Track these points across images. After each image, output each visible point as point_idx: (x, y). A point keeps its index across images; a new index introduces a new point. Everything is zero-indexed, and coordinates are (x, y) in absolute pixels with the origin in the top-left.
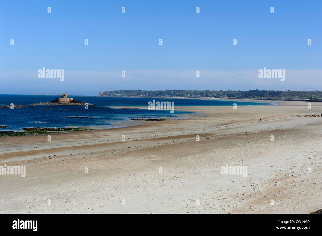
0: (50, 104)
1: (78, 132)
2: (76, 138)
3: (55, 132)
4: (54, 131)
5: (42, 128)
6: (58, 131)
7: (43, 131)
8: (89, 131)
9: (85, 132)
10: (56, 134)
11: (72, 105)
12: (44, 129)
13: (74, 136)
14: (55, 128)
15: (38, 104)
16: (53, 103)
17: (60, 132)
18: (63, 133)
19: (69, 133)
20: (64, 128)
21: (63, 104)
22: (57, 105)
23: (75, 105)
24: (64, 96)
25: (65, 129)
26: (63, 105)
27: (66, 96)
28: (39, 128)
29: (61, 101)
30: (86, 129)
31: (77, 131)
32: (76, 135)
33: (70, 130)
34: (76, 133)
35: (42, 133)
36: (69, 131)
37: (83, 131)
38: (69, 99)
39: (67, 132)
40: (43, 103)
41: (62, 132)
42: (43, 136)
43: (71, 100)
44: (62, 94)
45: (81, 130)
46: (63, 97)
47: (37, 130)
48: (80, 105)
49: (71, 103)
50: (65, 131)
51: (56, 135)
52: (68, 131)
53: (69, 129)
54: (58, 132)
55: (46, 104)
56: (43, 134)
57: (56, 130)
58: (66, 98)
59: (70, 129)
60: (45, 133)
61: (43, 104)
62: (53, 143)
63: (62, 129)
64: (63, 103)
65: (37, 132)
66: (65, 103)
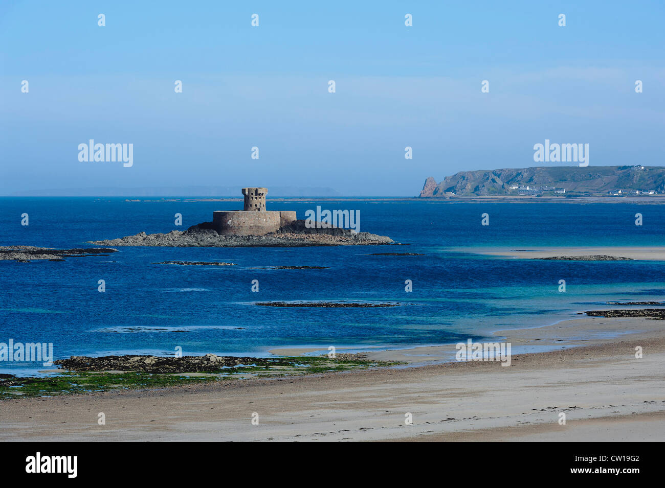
0: (188, 240)
1: (325, 375)
2: (313, 408)
3: (213, 379)
4: (210, 372)
5: (149, 356)
6: (225, 370)
7: (154, 372)
8: (376, 372)
9: (360, 375)
10: (219, 389)
11: (291, 246)
12: (160, 363)
13: (302, 394)
14: (212, 359)
15: (130, 241)
16: (199, 236)
17: (235, 375)
18: (252, 384)
19: (280, 380)
20: (254, 360)
21: (249, 238)
22: (222, 244)
23: (306, 241)
24: (255, 201)
25: (261, 362)
26: (252, 246)
27: (263, 201)
28: (136, 359)
29: (240, 227)
30: (361, 361)
31: (321, 370)
32: (315, 393)
33: (285, 367)
34: (312, 379)
35: (149, 384)
36: (278, 373)
37: (345, 372)
38: (276, 214)
39: (268, 376)
40: (152, 237)
41: (248, 376)
42: (153, 395)
43: (286, 221)
44: (244, 191)
45: (340, 369)
46: (246, 205)
47: (127, 368)
48: (334, 245)
49: (289, 235)
50: (262, 372)
51: (216, 393)
52: (272, 373)
53: (281, 362)
54: (225, 375)
55: (165, 242)
56: (154, 389)
57: (215, 369)
58: (263, 210)
59: (286, 364)
60: (164, 383)
61: (152, 243)
63: (245, 360)
64: (249, 233)
65: (126, 376)
66: (260, 234)
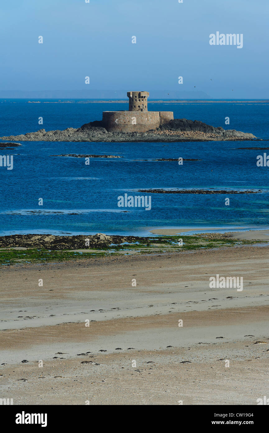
0: (82, 136)
1: (197, 251)
2: (187, 280)
3: (102, 255)
4: (100, 249)
5: (48, 235)
6: (113, 247)
7: (53, 248)
8: (241, 249)
9: (228, 251)
10: (108, 263)
11: (169, 141)
12: (58, 241)
13: (177, 268)
14: (102, 238)
15: (32, 137)
16: (91, 133)
17: (121, 252)
18: (135, 259)
19: (159, 256)
20: (137, 238)
21: (133, 134)
22: (110, 139)
23: (182, 137)
24: (138, 103)
25: (144, 240)
26: (135, 141)
27: (145, 103)
28: (37, 237)
29: (125, 125)
30: (228, 240)
31: (194, 248)
32: (189, 267)
33: (163, 245)
34: (187, 255)
35: (48, 259)
36: (158, 249)
37: (215, 249)
38: (157, 114)
39: (149, 253)
40: (51, 133)
41: (132, 252)
42: (52, 268)
43: (165, 120)
44: (129, 94)
45: (210, 246)
46: (131, 106)
47: (29, 245)
48: (205, 140)
49: (167, 132)
50: (144, 249)
51: (105, 267)
52: (153, 249)
53: (160, 240)
54: (112, 251)
55: (62, 138)
56: (52, 264)
57: (104, 246)
58: (146, 111)
59: (165, 242)
60: (61, 258)
61: (51, 139)
62: (95, 299)
63: (129, 239)
64: (133, 130)
65: (28, 252)
66: (143, 131)
